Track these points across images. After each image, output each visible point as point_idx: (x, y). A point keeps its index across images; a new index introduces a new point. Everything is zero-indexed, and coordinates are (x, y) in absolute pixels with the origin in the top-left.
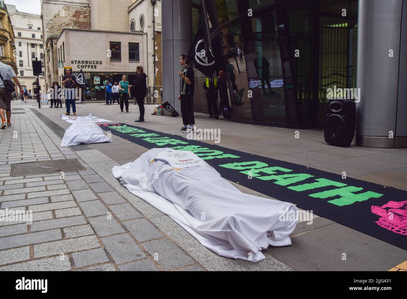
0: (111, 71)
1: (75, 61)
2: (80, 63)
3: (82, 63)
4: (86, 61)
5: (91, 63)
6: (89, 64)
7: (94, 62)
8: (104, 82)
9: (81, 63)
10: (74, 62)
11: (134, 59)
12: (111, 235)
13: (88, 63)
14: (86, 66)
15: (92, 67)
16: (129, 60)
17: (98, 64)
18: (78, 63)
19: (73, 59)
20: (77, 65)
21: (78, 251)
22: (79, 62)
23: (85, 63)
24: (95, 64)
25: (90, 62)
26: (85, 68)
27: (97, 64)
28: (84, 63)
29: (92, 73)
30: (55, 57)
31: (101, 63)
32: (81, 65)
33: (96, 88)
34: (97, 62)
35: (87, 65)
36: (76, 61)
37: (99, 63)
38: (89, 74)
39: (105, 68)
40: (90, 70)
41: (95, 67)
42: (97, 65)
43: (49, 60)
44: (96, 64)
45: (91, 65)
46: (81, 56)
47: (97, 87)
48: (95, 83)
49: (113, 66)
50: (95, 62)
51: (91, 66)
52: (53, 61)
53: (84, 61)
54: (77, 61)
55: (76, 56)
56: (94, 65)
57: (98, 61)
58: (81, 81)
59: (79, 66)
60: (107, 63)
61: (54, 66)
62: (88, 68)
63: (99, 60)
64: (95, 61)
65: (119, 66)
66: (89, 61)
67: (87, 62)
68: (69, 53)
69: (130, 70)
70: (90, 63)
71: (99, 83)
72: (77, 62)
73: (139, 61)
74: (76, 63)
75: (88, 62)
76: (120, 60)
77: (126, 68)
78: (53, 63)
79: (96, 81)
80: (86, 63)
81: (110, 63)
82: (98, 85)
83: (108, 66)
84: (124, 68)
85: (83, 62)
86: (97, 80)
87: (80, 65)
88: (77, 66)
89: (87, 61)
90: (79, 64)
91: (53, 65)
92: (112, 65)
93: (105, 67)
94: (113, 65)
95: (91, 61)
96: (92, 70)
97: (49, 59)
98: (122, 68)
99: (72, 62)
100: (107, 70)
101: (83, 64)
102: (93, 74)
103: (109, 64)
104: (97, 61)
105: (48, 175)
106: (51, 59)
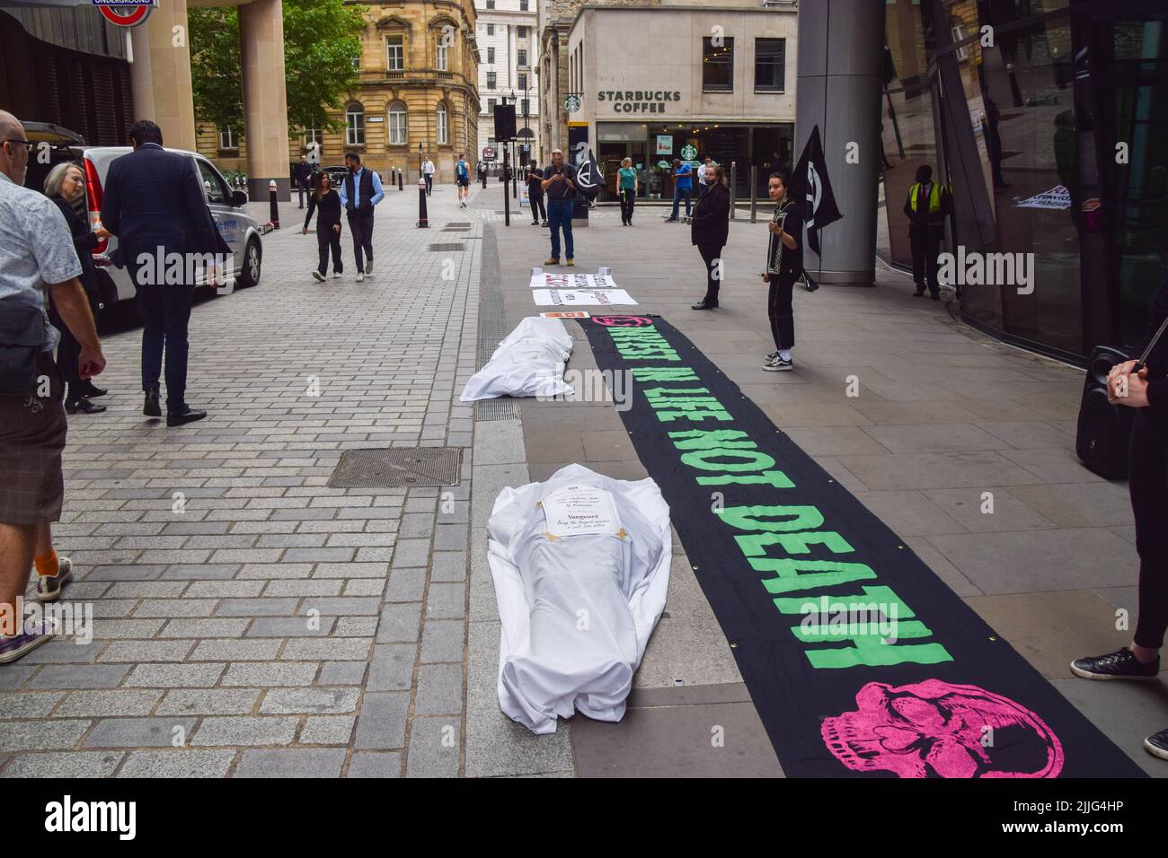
0: (704, 118)
1: (608, 93)
2: (622, 99)
3: (627, 99)
4: (637, 92)
5: (651, 98)
6: (644, 101)
7: (659, 96)
8: (683, 149)
9: (624, 97)
10: (607, 96)
11: (771, 84)
12: (393, 643)
13: (641, 98)
14: (636, 106)
15: (653, 110)
16: (756, 88)
17: (670, 99)
18: (616, 99)
19: (603, 87)
20: (614, 102)
21: (335, 661)
22: (619, 95)
23: (634, 97)
24: (661, 99)
25: (649, 96)
26: (635, 111)
27: (665, 100)
28: (632, 99)
29: (652, 125)
30: (563, 79)
31: (677, 97)
32: (623, 103)
33: (663, 166)
34: (667, 96)
35: (641, 102)
36: (610, 93)
37: (672, 96)
38: (644, 126)
39: (687, 111)
40: (648, 116)
41: (662, 109)
42: (667, 103)
43: (549, 86)
44: (662, 102)
45: (649, 102)
46: (624, 79)
47: (664, 164)
48: (659, 152)
49: (710, 106)
50: (662, 96)
51: (649, 107)
52: (558, 90)
53: (631, 93)
54: (613, 92)
55: (613, 80)
56: (658, 103)
57: (670, 93)
58: (587, 181)
59: (618, 108)
60: (693, 96)
61: (558, 102)
62: (643, 111)
63: (672, 89)
64: (661, 93)
65: (726, 105)
66: (646, 93)
67: (639, 96)
68: (593, 73)
69: (756, 117)
70: (647, 98)
71: (670, 152)
72: (614, 96)
73: (783, 90)
74: (610, 99)
75: (644, 95)
76: (731, 87)
77: (746, 111)
78: (558, 93)
79: (661, 148)
80: (637, 99)
81: (702, 99)
82: (667, 158)
83: (697, 105)
84: (740, 111)
85: (629, 95)
86: (665, 144)
87: (620, 104)
88: (613, 105)
89: (641, 93)
90: (619, 101)
91: (558, 99)
92: (706, 104)
93: (688, 108)
94: (710, 103)
95: (651, 93)
96: (653, 117)
97: (549, 81)
98: (736, 111)
99: (601, 97)
100: (694, 117)
101: (629, 101)
102: (655, 129)
103: (699, 100)
104: (665, 93)
105: (388, 491)
106: (553, 84)
